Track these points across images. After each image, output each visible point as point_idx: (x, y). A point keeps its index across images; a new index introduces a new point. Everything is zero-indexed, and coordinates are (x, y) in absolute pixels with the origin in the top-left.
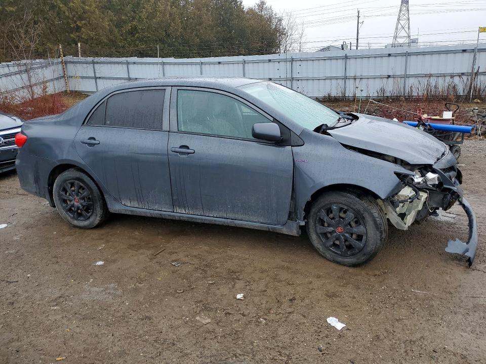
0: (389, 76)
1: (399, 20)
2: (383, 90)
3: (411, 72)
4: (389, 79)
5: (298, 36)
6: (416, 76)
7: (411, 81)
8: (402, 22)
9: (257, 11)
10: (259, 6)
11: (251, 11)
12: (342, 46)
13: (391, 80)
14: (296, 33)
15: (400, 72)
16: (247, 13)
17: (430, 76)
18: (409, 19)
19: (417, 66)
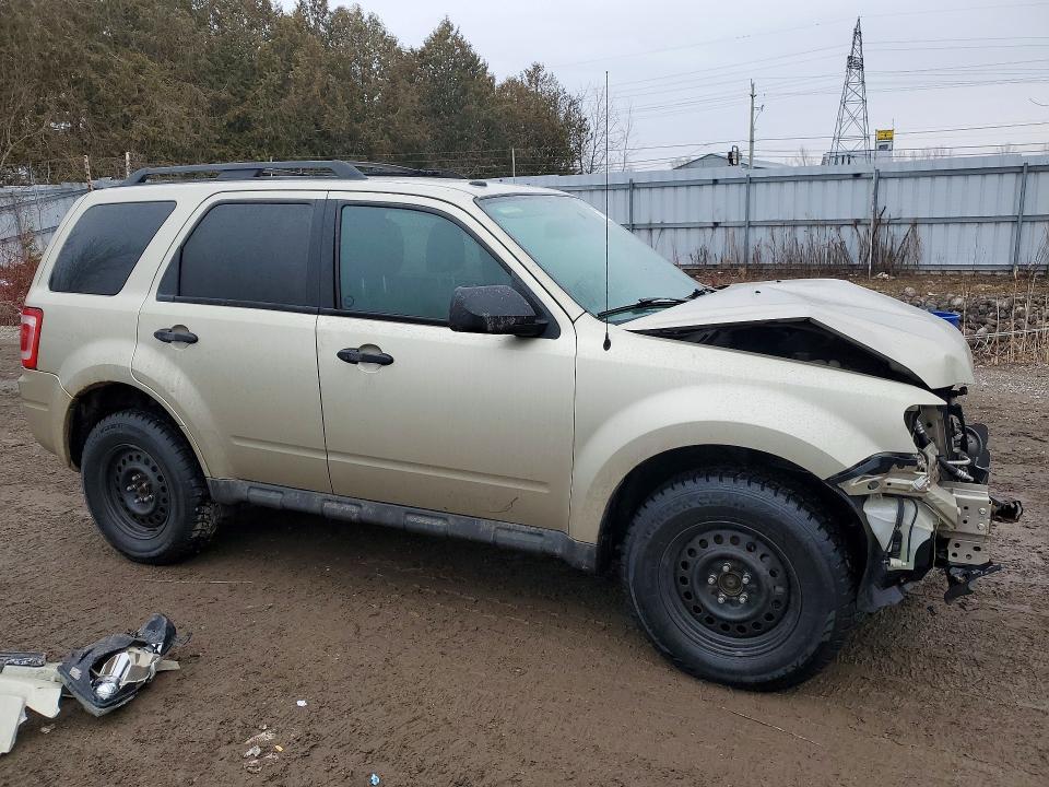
0: (716, 225)
1: (844, 103)
2: (704, 253)
3: (759, 215)
4: (717, 230)
5: (619, 136)
6: (770, 225)
7: (760, 235)
8: (851, 107)
9: (526, 83)
10: (530, 75)
11: (512, 83)
12: (730, 154)
13: (720, 232)
14: (616, 128)
15: (736, 216)
16: (503, 88)
17: (795, 224)
18: (864, 101)
19: (770, 204)
